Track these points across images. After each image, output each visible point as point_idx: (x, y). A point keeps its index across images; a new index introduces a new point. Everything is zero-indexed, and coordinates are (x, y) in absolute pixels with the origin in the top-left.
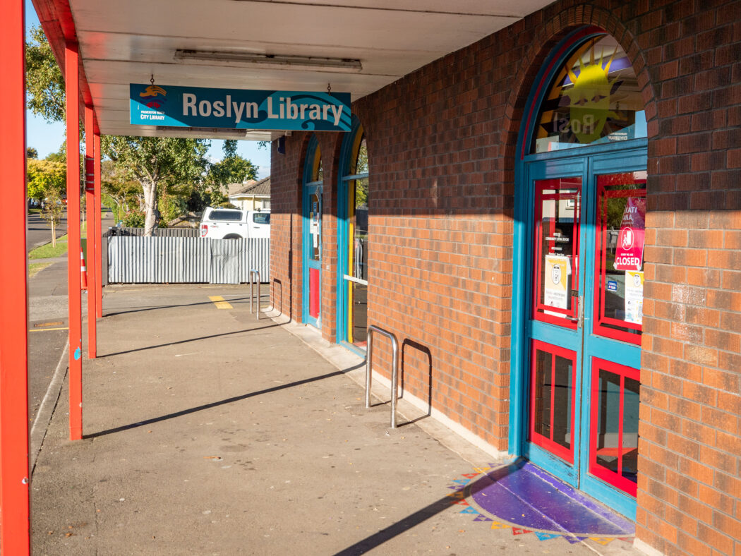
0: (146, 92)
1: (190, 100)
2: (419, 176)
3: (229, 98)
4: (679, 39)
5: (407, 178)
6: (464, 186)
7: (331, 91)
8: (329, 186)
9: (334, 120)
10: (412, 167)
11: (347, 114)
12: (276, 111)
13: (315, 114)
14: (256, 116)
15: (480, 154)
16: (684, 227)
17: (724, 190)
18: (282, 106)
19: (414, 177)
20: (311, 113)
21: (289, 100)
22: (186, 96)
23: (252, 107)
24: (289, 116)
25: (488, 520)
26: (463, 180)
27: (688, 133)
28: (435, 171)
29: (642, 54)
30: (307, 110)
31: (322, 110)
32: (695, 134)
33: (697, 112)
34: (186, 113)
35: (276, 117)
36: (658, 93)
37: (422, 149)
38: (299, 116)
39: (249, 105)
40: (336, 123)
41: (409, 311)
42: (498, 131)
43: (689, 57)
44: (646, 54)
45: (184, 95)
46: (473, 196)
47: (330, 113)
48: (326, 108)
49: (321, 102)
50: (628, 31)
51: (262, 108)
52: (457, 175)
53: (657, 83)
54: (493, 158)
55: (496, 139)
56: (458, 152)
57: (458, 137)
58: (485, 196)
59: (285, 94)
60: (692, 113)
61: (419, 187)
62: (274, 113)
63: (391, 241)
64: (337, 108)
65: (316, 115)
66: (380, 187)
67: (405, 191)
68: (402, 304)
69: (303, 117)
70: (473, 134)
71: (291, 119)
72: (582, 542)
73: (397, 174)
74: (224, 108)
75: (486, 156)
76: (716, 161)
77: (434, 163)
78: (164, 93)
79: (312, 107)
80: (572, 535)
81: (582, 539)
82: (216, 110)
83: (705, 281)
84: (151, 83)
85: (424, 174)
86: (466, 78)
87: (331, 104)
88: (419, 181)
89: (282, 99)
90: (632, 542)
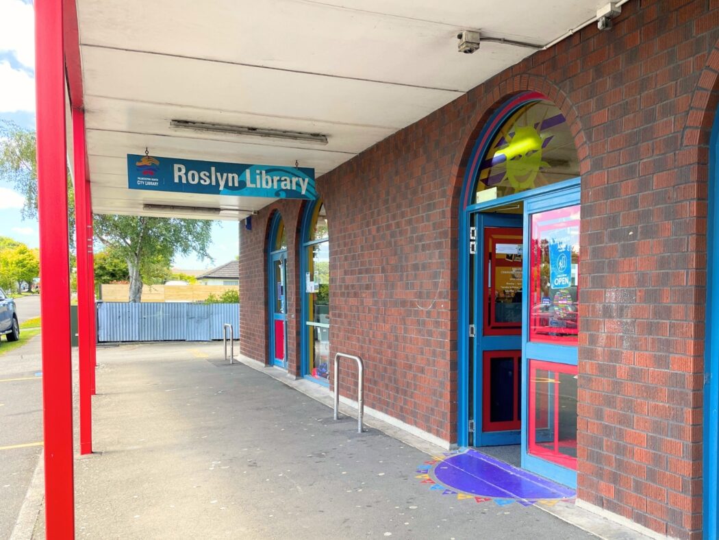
0: (141, 161)
1: (180, 170)
2: (374, 233)
3: (213, 169)
4: (608, 91)
5: (363, 236)
6: (414, 235)
7: (299, 166)
8: (293, 251)
9: (301, 190)
10: (368, 226)
11: (312, 186)
12: (253, 181)
13: (285, 185)
14: (236, 185)
15: (429, 207)
16: (615, 242)
17: (651, 208)
18: (258, 177)
19: (370, 234)
20: (283, 183)
21: (264, 172)
22: (176, 166)
23: (233, 177)
24: (264, 185)
25: (453, 493)
26: (414, 230)
27: (617, 166)
28: (389, 227)
29: (574, 108)
30: (280, 181)
31: (291, 182)
32: (623, 166)
33: (625, 147)
34: (176, 180)
35: (254, 186)
36: (589, 138)
37: (376, 210)
38: (273, 186)
39: (230, 175)
40: (304, 192)
41: (367, 342)
42: (445, 188)
43: (617, 104)
44: (578, 108)
45: (175, 165)
46: (423, 243)
47: (298, 184)
48: (295, 180)
49: (290, 175)
50: (561, 91)
51: (241, 179)
52: (409, 228)
53: (588, 129)
54: (441, 210)
55: (443, 194)
56: (409, 209)
57: (409, 196)
58: (434, 241)
59: (260, 167)
60: (620, 149)
61: (374, 241)
62: (252, 183)
63: (350, 288)
64: (304, 180)
65: (287, 185)
66: (339, 246)
67: (362, 247)
68: (360, 337)
69: (275, 187)
70: (422, 193)
71: (266, 188)
72: (534, 504)
73: (354, 234)
74: (210, 177)
75: (435, 208)
76: (644, 185)
77: (388, 221)
78: (157, 163)
79: (283, 179)
80: (524, 500)
81: (533, 502)
82: (202, 179)
83: (635, 282)
84: (145, 155)
85: (378, 230)
86: (415, 148)
87: (299, 177)
88: (374, 236)
89: (258, 172)
90: (574, 503)
